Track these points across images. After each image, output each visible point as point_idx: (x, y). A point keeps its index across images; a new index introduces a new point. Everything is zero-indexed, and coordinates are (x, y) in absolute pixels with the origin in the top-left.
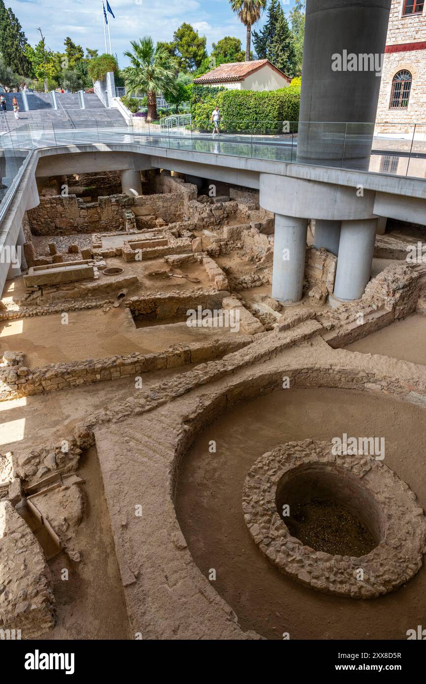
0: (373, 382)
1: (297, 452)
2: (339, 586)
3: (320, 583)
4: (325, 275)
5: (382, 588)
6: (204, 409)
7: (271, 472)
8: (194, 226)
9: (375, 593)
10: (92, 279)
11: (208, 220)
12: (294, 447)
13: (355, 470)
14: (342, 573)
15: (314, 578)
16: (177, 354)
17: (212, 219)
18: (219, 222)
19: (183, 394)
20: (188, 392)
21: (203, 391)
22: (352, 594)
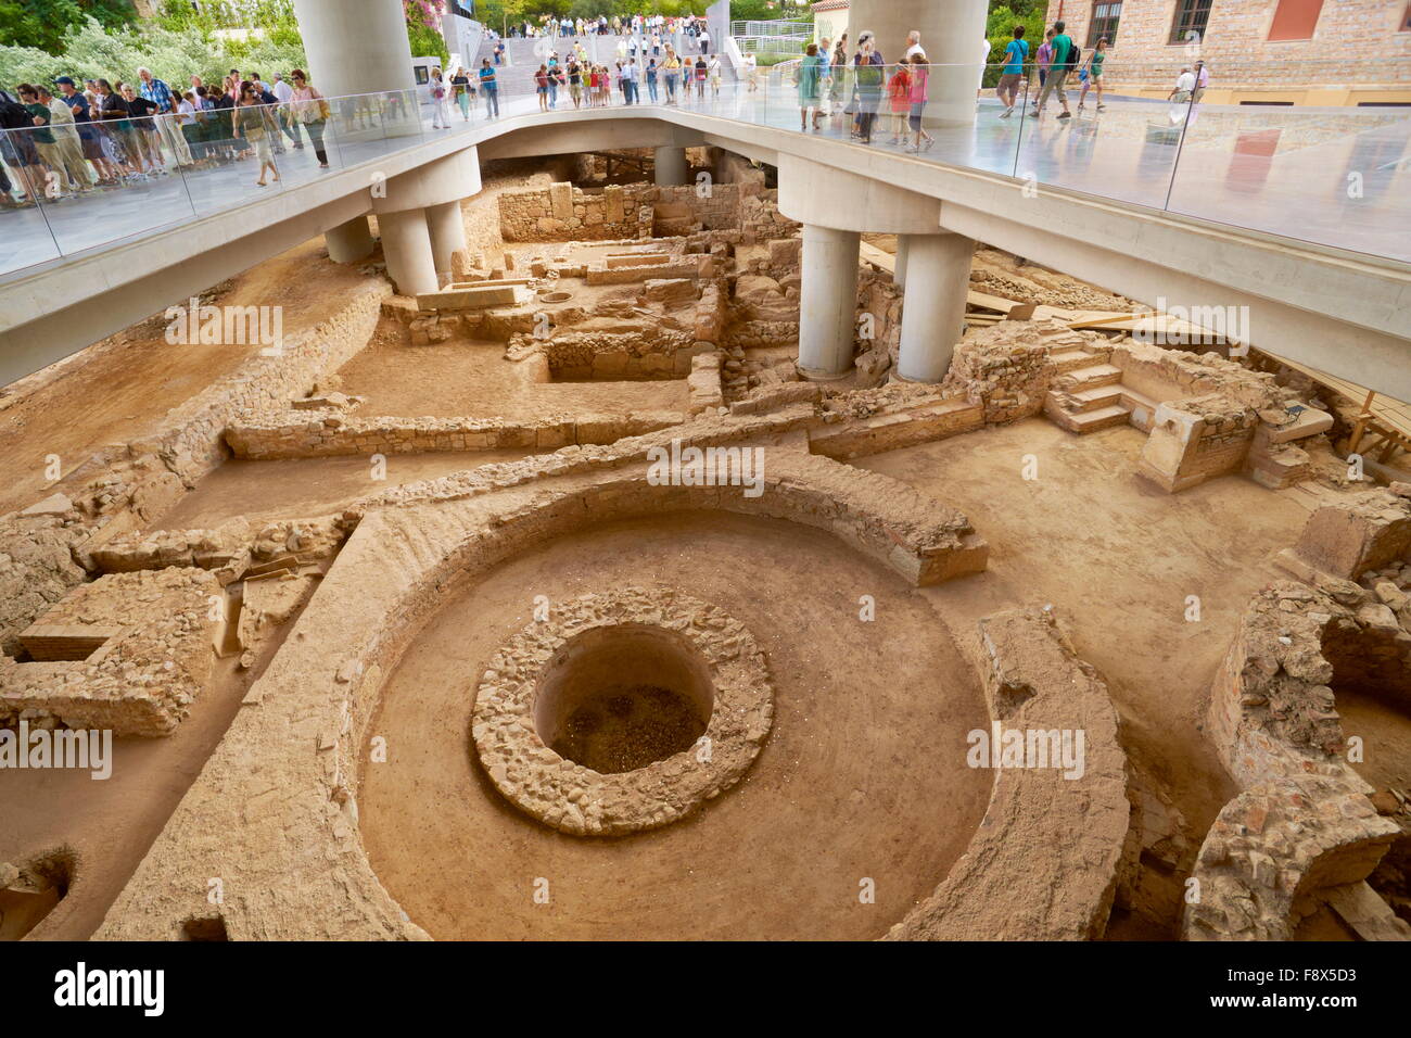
0: (845, 520)
1: (635, 604)
2: (536, 801)
3: (508, 788)
4: (887, 333)
5: (597, 826)
6: (532, 512)
7: (569, 623)
8: (739, 237)
9: (579, 828)
10: (510, 304)
11: (764, 228)
12: (638, 595)
13: (707, 651)
14: (554, 787)
15: (509, 779)
16: (554, 427)
17: (771, 228)
18: (783, 233)
19: (516, 485)
20: (527, 483)
21: (547, 486)
22: (546, 818)
